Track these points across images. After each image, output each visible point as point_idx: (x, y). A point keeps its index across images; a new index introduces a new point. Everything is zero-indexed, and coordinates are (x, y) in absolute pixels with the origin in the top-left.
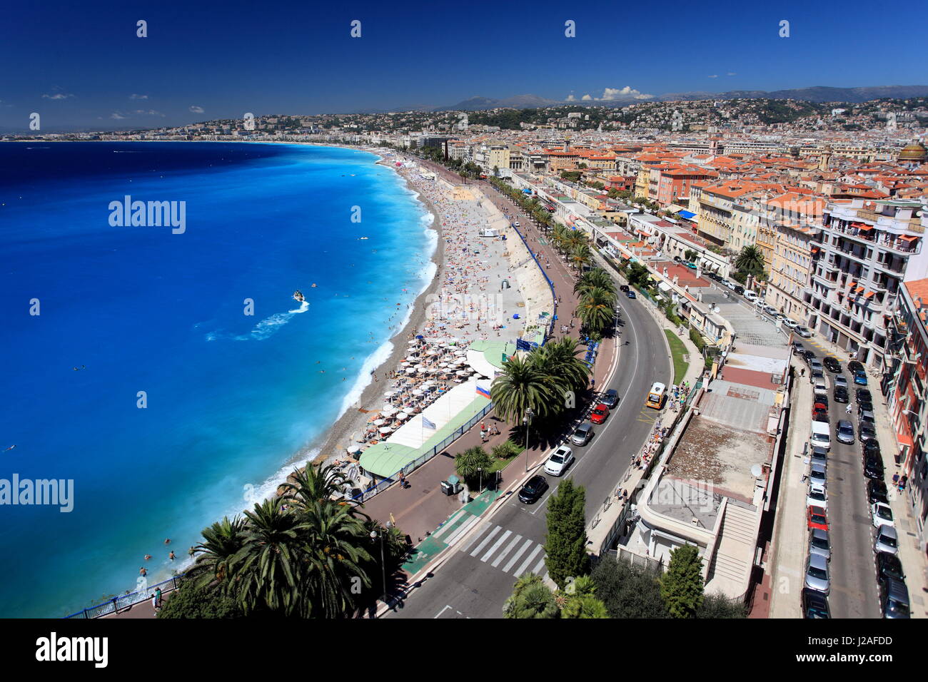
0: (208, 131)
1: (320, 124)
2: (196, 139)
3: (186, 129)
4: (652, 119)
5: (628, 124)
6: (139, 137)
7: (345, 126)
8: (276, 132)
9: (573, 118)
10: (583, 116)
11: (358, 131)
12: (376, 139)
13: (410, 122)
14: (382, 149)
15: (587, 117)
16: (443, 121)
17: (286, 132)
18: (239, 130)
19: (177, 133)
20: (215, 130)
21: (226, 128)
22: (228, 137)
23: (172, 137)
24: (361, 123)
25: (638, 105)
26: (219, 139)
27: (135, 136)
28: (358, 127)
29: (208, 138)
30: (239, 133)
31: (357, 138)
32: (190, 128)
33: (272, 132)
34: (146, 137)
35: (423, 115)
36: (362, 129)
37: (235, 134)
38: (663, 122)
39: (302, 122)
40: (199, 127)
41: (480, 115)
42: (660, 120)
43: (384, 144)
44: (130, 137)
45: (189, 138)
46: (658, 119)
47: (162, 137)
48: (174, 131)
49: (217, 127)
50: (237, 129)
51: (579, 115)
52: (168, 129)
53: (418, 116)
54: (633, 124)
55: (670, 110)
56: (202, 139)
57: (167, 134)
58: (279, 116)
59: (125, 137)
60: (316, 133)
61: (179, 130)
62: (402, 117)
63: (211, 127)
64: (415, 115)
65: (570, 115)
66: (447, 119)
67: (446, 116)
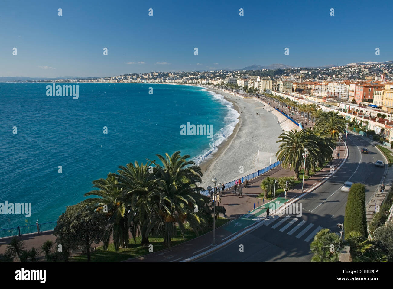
0: (126, 79)
1: (178, 76)
2: (121, 82)
3: (117, 78)
4: (345, 74)
5: (332, 76)
6: (96, 81)
7: (190, 77)
8: (157, 79)
9: (303, 73)
10: (308, 73)
11: (197, 79)
12: (204, 82)
13: (221, 75)
14: (207, 86)
15: (310, 73)
16: (237, 75)
17: (162, 79)
18: (140, 78)
19: (113, 79)
20: (130, 78)
21: (135, 77)
22: (136, 81)
23: (110, 81)
24: (197, 75)
25: (337, 67)
26: (131, 82)
27: (95, 80)
28: (196, 77)
29: (126, 82)
30: (140, 79)
31: (195, 81)
32: (119, 77)
33: (155, 79)
34: (99, 81)
35: (227, 72)
36: (198, 78)
37: (139, 79)
38: (350, 75)
39: (170, 75)
40: (123, 77)
41: (255, 72)
42: (349, 74)
43: (208, 83)
44: (92, 81)
45: (118, 81)
46: (348, 74)
47: (106, 81)
48: (111, 79)
49: (131, 77)
50: (139, 78)
51: (306, 72)
52: (109, 77)
53: (224, 72)
54: (334, 76)
55: (354, 69)
56: (124, 82)
57: (108, 79)
58: (159, 72)
59: (90, 81)
60: (176, 79)
61: (114, 78)
62: (217, 73)
63: (128, 77)
64: (223, 72)
65: (301, 72)
66: (239, 74)
67: (239, 72)
